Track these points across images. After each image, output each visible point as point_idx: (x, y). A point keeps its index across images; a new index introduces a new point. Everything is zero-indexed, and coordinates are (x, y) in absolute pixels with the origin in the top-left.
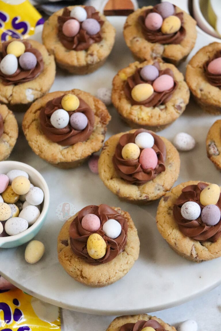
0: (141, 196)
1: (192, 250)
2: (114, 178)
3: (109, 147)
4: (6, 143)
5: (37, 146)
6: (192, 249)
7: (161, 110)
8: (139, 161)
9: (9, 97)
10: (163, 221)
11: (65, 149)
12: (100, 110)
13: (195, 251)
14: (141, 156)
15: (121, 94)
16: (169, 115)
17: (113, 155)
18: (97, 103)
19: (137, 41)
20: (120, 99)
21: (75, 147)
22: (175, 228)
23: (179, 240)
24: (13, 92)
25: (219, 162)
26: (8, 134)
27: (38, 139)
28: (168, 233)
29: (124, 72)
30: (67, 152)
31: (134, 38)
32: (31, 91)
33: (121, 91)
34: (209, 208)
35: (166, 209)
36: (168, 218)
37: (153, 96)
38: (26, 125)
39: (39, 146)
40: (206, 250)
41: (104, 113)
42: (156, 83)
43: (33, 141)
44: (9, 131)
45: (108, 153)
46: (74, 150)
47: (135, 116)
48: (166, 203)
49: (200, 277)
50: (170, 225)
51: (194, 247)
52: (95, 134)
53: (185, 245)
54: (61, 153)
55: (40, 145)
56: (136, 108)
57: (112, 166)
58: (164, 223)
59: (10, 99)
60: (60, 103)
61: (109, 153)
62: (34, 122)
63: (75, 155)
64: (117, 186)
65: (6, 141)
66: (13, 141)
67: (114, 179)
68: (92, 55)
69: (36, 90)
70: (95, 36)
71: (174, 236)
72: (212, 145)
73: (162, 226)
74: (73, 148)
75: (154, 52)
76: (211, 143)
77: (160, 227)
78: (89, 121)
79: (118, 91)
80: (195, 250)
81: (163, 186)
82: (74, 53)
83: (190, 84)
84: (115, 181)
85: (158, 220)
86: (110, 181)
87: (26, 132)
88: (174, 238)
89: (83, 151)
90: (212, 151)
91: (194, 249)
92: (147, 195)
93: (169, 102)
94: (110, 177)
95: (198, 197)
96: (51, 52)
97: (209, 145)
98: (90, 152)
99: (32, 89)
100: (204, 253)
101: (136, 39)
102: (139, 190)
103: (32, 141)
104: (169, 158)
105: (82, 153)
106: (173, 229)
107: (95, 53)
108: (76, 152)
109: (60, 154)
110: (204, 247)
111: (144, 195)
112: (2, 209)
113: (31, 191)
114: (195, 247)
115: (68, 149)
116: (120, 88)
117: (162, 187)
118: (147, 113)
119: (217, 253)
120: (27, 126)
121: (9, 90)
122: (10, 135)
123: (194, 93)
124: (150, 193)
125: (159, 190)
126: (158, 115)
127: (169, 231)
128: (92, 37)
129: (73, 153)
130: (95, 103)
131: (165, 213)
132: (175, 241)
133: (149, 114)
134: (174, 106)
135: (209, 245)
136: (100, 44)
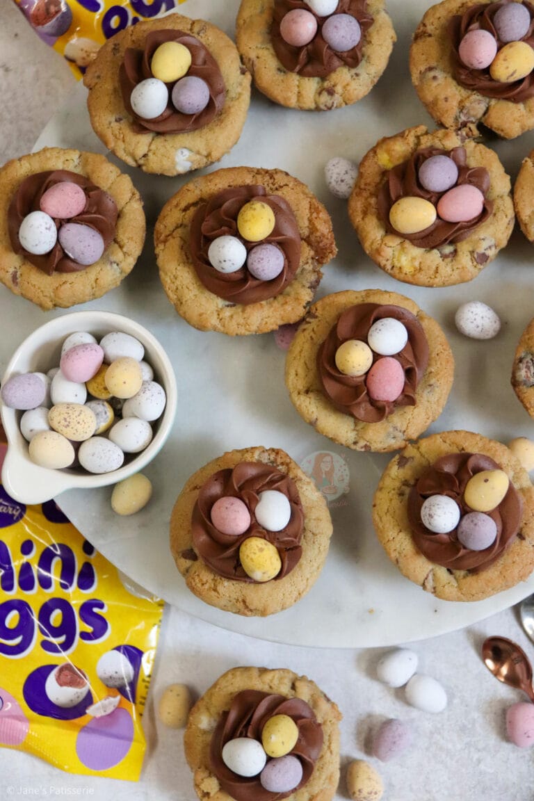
0: (355, 443)
1: (426, 578)
2: (312, 391)
3: (317, 320)
4: (115, 265)
5: (175, 288)
6: (428, 575)
7: (444, 257)
8: (365, 381)
9: (140, 159)
10: (386, 508)
11: (228, 306)
12: (318, 234)
13: (431, 581)
14: (371, 372)
15: (370, 204)
16: (457, 272)
17: (321, 341)
18: (315, 215)
19: (435, 78)
20: (365, 213)
21: (249, 309)
22: (405, 530)
23: (405, 556)
24: (149, 150)
25: (530, 403)
26: (121, 247)
27: (178, 273)
28: (388, 536)
29: (388, 152)
30: (232, 317)
31: (430, 69)
32: (186, 152)
33: (372, 195)
34: (476, 525)
35: (397, 484)
36: (397, 504)
37: (432, 228)
38: (161, 234)
39: (177, 289)
40: (452, 585)
41: (325, 241)
42: (445, 201)
43: (169, 274)
44: (126, 241)
45: (312, 334)
46: (245, 315)
47: (387, 260)
48: (401, 471)
49: (436, 611)
50: (397, 521)
51: (431, 573)
52: (296, 285)
53: (415, 568)
54: (219, 315)
55: (180, 288)
56: (394, 242)
57: (313, 366)
58: (386, 514)
59: (141, 162)
60: (235, 219)
61: (314, 336)
62: (179, 230)
63: (245, 326)
64: (313, 412)
65: (115, 262)
66: (129, 263)
67: (311, 395)
68: (331, 92)
69: (198, 153)
70: (345, 55)
71: (398, 546)
72: (525, 361)
73: (381, 518)
74: (243, 311)
75: (465, 111)
76: (527, 354)
77: (377, 519)
78: (287, 263)
79: (365, 194)
80: (433, 580)
81: (404, 431)
82: (294, 79)
83: (520, 207)
84: (313, 401)
85: (378, 502)
86: (302, 397)
87: (159, 249)
88: (398, 550)
89: (262, 319)
90: (523, 374)
91: (430, 577)
92: (368, 444)
93: (464, 242)
94: (305, 389)
95: (462, 488)
96: (247, 66)
97: (521, 360)
98: (277, 325)
99: (191, 150)
100: (447, 590)
101: (432, 74)
102: (354, 430)
103: (166, 274)
104: (431, 372)
105: (261, 324)
106: (400, 531)
107: (339, 89)
108: (249, 321)
109: (215, 316)
110: (451, 578)
111: (362, 443)
112: (79, 423)
113: (142, 394)
114: (434, 575)
115: (234, 308)
116: (371, 188)
117: (401, 434)
118: (413, 259)
119: (473, 595)
120: (162, 238)
121: (142, 143)
122: (125, 250)
123: (523, 228)
124: (375, 442)
125: (394, 438)
126: (434, 268)
127: (391, 533)
128: (339, 55)
129: (242, 321)
130: (311, 213)
131: (393, 492)
132: (398, 556)
133: (417, 264)
134: (472, 252)
135: (462, 577)
136: (354, 71)
